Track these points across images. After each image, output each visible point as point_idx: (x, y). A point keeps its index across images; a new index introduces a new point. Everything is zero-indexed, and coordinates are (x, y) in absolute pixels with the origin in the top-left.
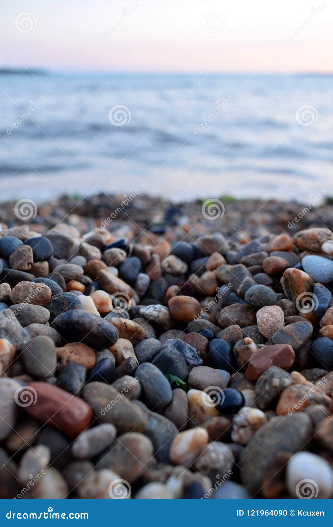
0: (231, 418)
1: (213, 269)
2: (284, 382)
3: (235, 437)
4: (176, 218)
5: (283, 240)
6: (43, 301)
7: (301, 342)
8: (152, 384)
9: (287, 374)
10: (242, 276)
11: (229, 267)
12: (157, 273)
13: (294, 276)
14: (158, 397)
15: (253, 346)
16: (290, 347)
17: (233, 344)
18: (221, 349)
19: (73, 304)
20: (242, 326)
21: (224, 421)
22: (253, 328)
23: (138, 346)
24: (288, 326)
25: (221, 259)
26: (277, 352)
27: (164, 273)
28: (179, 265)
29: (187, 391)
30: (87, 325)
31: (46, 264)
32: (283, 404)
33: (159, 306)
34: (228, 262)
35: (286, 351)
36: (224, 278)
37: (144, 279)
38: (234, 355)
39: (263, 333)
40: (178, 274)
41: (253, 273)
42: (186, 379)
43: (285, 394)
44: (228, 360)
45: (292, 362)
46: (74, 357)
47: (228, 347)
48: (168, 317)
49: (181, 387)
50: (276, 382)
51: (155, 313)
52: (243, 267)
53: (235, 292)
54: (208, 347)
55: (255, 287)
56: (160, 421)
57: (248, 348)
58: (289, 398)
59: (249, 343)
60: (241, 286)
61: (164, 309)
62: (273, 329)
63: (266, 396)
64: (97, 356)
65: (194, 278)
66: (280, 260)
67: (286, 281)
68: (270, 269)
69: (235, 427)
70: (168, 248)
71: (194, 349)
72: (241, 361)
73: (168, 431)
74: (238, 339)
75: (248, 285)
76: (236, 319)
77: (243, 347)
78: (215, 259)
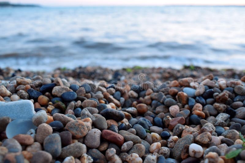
0: (167, 140)
1: (148, 95)
2: (183, 128)
3: (169, 145)
4: (119, 77)
5: (175, 83)
6: (95, 106)
7: (186, 116)
8: (140, 130)
9: (183, 126)
10: (162, 96)
11: (156, 94)
12: (127, 97)
13: (182, 95)
14: (142, 135)
15: (170, 118)
16: (183, 118)
17: (162, 119)
18: (159, 121)
19: (104, 107)
20: (165, 113)
21: (165, 141)
22: (168, 113)
23: (130, 121)
24: (181, 112)
25: (151, 91)
26: (179, 119)
27: (129, 97)
28: (135, 94)
29: (150, 133)
30: (114, 113)
31: (89, 94)
32: (183, 134)
33: (133, 108)
34: (154, 92)
35: (182, 119)
36: (154, 97)
37: (123, 99)
38: (163, 122)
39: (172, 115)
40: (134, 98)
41: (166, 95)
42: (149, 130)
43: (184, 131)
44: (162, 124)
45: (184, 122)
46: (112, 124)
47: (161, 120)
48: (137, 112)
49: (148, 132)
50: (180, 128)
51: (132, 110)
52: (162, 93)
53: (160, 102)
54: (154, 121)
55: (168, 99)
56: (144, 142)
57: (168, 119)
58: (185, 132)
59: (168, 118)
60: (162, 99)
61: (135, 109)
62: (176, 113)
63: (178, 133)
64: (118, 124)
65: (141, 99)
66: (175, 90)
67: (179, 97)
68: (172, 93)
69: (169, 143)
70: (129, 88)
71: (149, 121)
72: (166, 124)
73: (147, 145)
74: (164, 117)
75: (165, 99)
76: (162, 111)
77: (167, 119)
78: (149, 91)
